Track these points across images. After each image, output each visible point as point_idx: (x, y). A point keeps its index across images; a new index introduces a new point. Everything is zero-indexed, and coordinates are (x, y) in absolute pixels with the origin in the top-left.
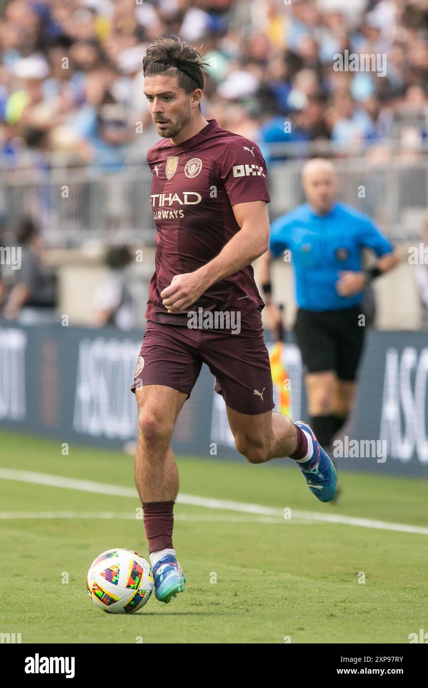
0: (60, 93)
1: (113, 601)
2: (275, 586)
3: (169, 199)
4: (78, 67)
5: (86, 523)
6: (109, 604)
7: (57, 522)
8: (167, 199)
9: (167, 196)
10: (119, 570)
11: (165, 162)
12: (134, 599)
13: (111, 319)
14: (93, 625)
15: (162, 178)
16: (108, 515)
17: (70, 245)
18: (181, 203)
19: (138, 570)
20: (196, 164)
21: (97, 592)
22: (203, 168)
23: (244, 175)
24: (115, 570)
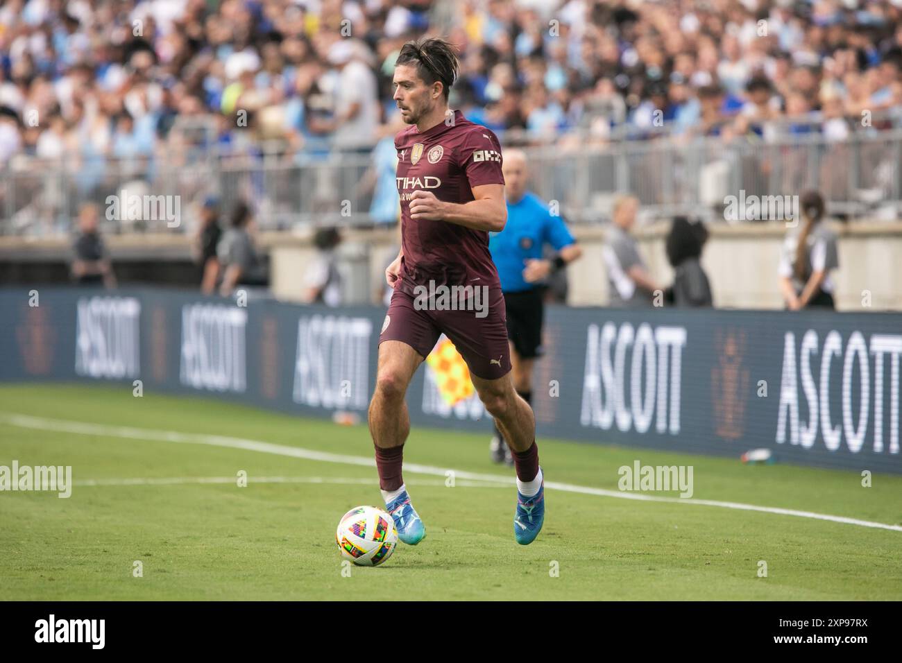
0: (271, 85)
1: (361, 553)
2: (473, 545)
3: (412, 182)
4: (289, 62)
5: (297, 488)
6: (358, 556)
7: (269, 486)
8: (410, 182)
9: (411, 180)
10: (365, 525)
11: (411, 148)
12: (380, 551)
13: (319, 296)
14: (303, 582)
15: (407, 162)
16: (317, 480)
17: (281, 228)
18: (423, 187)
19: (383, 525)
20: (438, 151)
21: (346, 545)
22: (444, 155)
23: (483, 160)
24: (362, 525)
